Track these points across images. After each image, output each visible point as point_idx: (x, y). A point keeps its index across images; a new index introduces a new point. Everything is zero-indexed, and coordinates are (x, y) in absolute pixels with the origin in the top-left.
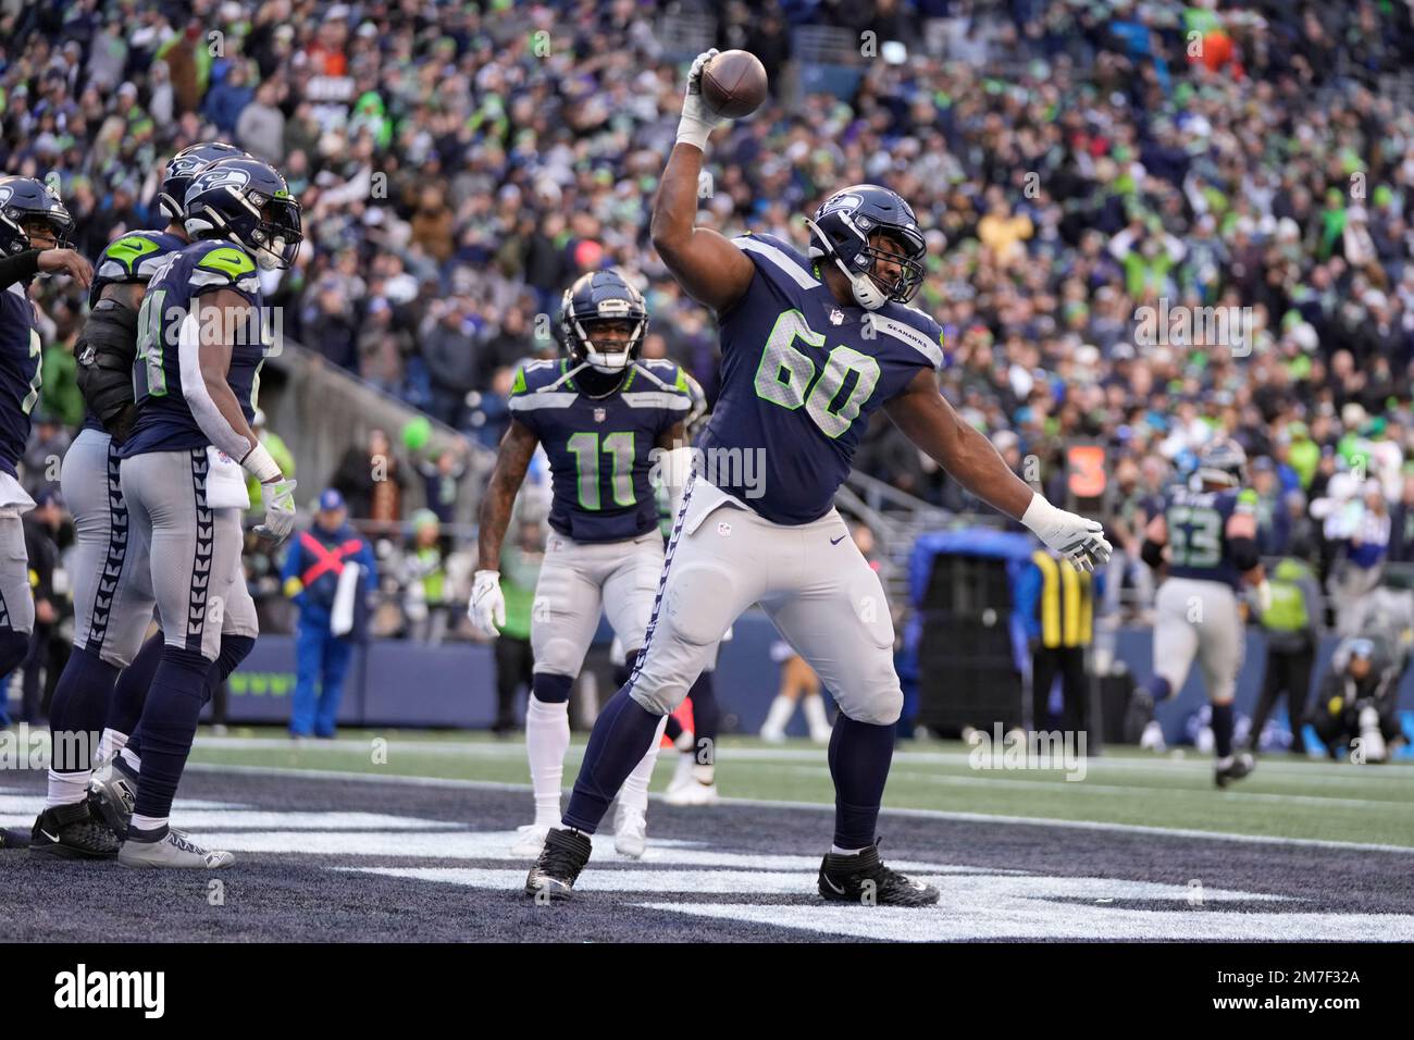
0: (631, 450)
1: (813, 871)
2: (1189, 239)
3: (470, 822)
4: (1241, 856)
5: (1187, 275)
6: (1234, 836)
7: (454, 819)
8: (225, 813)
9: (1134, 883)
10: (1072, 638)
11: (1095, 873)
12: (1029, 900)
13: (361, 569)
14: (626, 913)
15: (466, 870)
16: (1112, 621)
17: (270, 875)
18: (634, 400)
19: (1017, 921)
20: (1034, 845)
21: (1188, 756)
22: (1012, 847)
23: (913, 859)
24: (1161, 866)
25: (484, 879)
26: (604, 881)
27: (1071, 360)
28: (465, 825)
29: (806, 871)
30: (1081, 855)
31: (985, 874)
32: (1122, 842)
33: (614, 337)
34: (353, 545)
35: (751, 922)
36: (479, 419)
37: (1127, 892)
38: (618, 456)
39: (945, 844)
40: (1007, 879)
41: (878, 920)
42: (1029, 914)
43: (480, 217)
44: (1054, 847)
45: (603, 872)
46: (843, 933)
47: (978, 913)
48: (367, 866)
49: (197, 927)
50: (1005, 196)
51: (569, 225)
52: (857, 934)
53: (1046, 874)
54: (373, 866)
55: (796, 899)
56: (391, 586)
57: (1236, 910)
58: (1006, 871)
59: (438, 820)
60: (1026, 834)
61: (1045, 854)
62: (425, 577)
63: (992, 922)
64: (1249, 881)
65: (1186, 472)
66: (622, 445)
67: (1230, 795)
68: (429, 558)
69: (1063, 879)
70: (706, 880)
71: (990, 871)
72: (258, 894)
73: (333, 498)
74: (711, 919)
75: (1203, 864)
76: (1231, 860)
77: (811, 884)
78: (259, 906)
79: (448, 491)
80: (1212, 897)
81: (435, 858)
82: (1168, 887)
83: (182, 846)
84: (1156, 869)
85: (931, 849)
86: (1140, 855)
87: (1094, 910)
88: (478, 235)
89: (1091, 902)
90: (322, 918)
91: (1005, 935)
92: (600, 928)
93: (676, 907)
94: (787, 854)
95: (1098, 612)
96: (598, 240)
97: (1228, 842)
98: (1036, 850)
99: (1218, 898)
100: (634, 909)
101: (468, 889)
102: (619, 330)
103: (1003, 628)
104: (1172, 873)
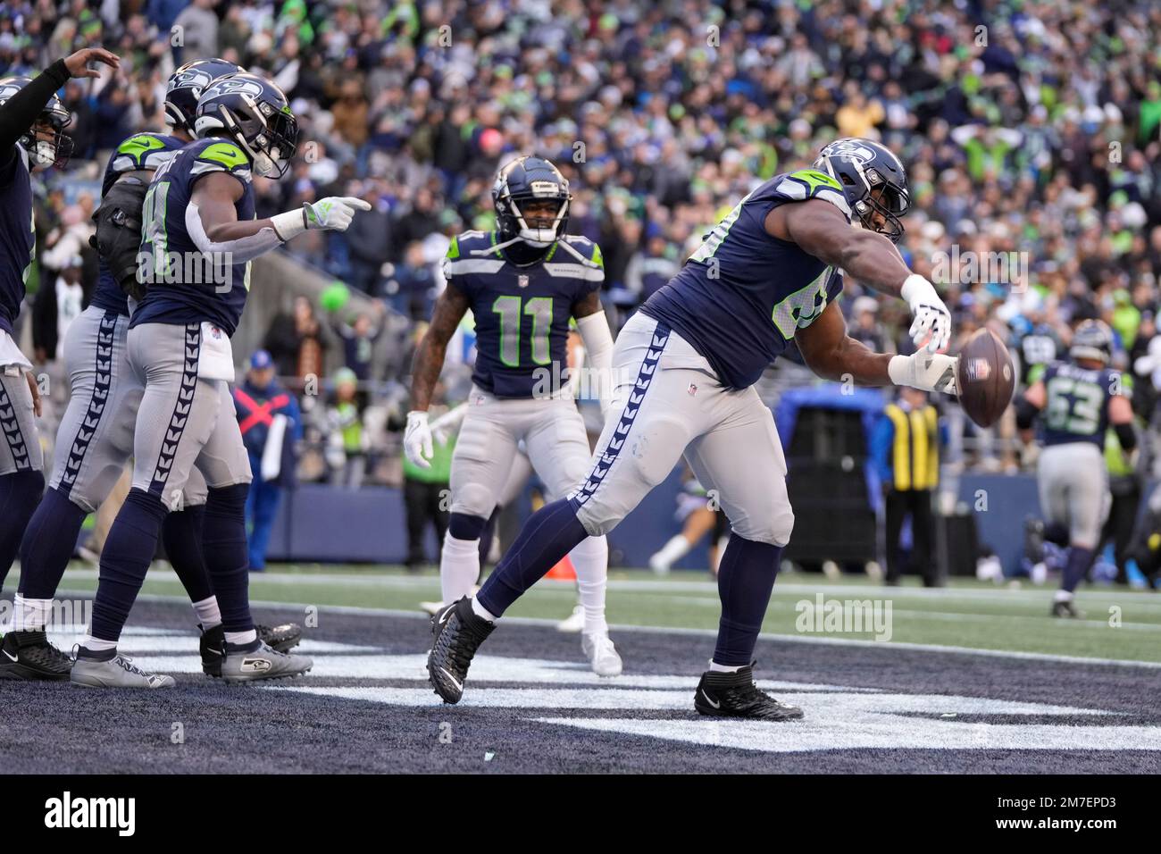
0: (549, 314)
1: (690, 689)
2: (1025, 127)
3: (384, 646)
4: (1071, 675)
5: (1022, 159)
6: (1064, 658)
7: (371, 644)
8: (166, 638)
9: (975, 700)
10: (920, 481)
11: (940, 691)
12: (882, 716)
13: (288, 420)
14: (524, 727)
15: (381, 689)
16: (956, 467)
17: (206, 694)
18: (555, 270)
19: (872, 734)
20: (887, 666)
21: (1024, 587)
22: (867, 668)
23: (779, 679)
24: (999, 685)
25: (397, 697)
26: (503, 699)
27: (918, 235)
28: (380, 649)
29: (684, 689)
30: (928, 674)
31: (843, 692)
32: (965, 664)
33: (545, 215)
34: (281, 400)
35: (635, 735)
36: (392, 287)
37: (969, 708)
38: (538, 318)
39: (807, 665)
40: (863, 696)
41: (747, 733)
42: (883, 727)
43: (394, 108)
44: (905, 667)
45: (503, 690)
46: (716, 745)
47: (836, 726)
48: (293, 686)
49: (141, 741)
50: (861, 89)
51: (473, 115)
52: (729, 745)
53: (897, 692)
54: (299, 686)
55: (675, 714)
56: (314, 436)
57: (1065, 723)
58: (862, 689)
59: (356, 644)
60: (880, 656)
61: (897, 674)
62: (344, 428)
63: (849, 735)
64: (1078, 698)
65: (1020, 334)
66: (542, 309)
67: (1062, 622)
68: (347, 412)
69: (912, 696)
70: (595, 698)
71: (847, 689)
72: (195, 711)
73: (263, 358)
74: (599, 732)
75: (1036, 682)
76: (1062, 679)
77: (688, 701)
78: (197, 722)
79: (364, 352)
80: (1044, 712)
81: (353, 678)
82: (1006, 703)
83: (128, 668)
84: (995, 687)
85: (796, 670)
86: (981, 675)
87: (940, 724)
88: (391, 124)
89: (938, 717)
90: (253, 732)
91: (860, 746)
92: (501, 740)
93: (568, 722)
94: (668, 674)
95: (943, 458)
96: (499, 128)
97: (1058, 663)
98: (889, 671)
99: (1050, 713)
100: (531, 723)
101: (382, 706)
102: (549, 210)
103: (859, 474)
104: (1009, 691)
